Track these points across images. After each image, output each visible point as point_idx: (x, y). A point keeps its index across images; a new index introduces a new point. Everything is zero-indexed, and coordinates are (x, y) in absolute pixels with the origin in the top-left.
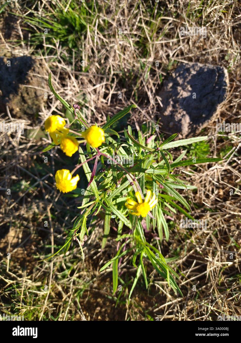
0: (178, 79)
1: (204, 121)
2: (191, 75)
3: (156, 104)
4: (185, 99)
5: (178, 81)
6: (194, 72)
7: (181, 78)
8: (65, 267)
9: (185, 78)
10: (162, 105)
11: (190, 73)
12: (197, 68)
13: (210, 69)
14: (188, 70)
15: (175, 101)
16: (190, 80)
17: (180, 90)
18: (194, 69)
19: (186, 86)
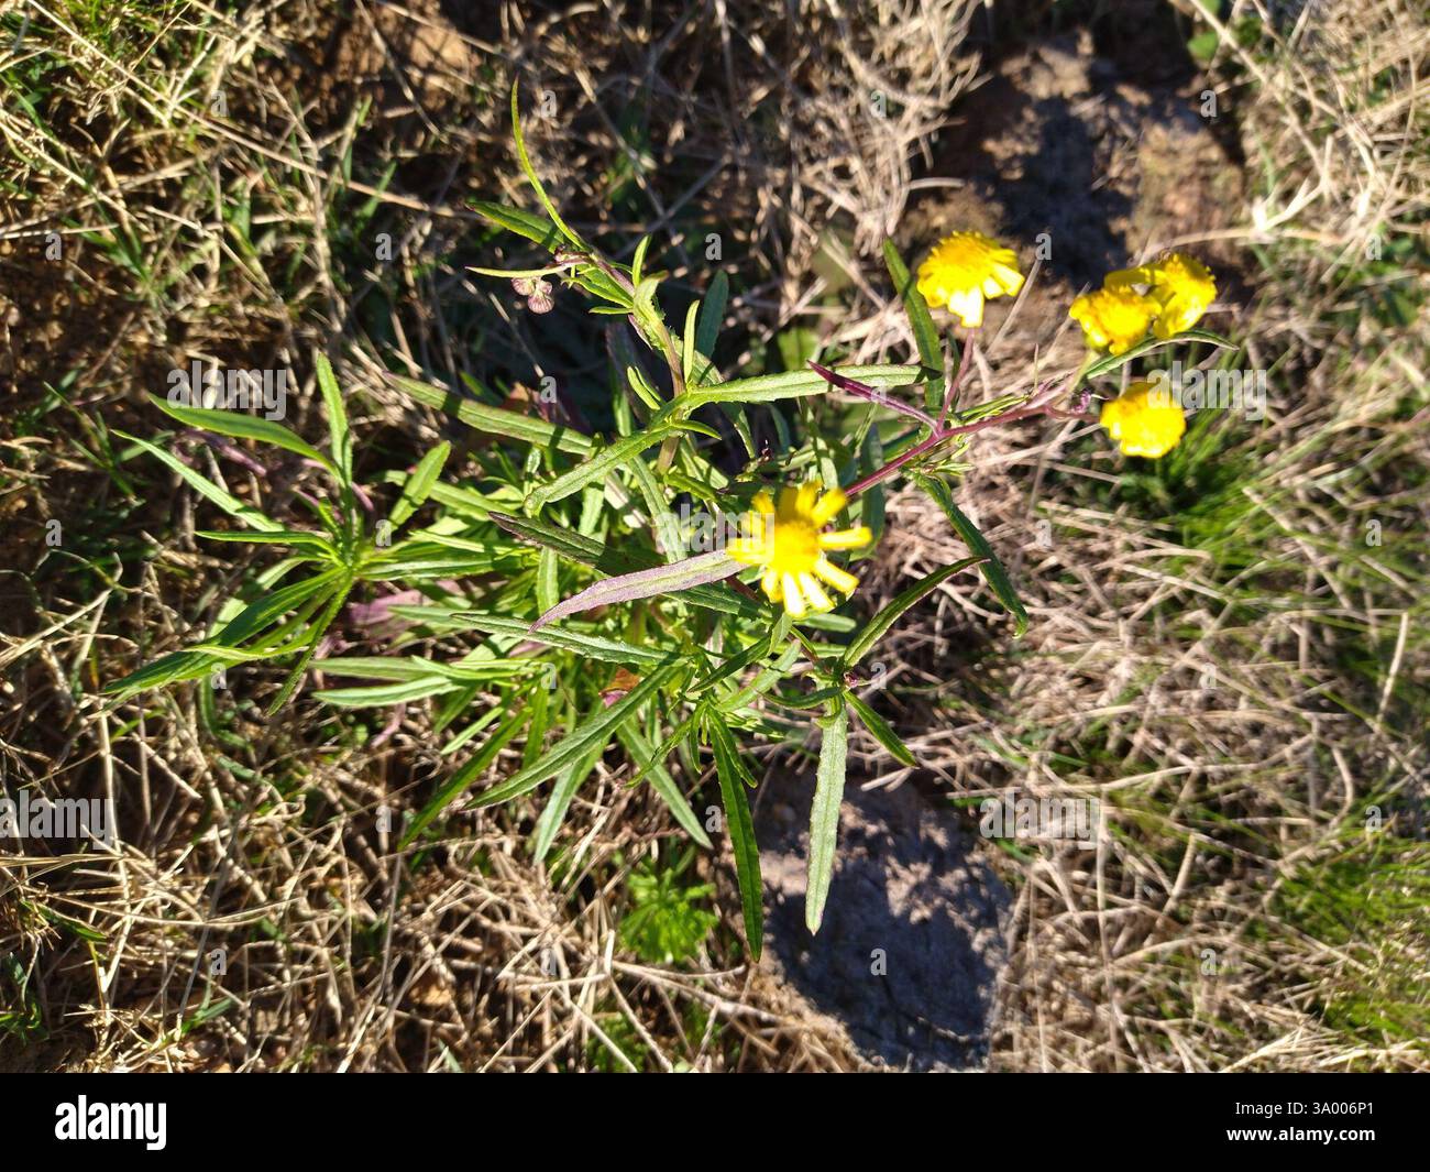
0: (960, 873)
1: (780, 956)
2: (970, 929)
3: (874, 764)
4: (880, 886)
5: (951, 870)
6: (978, 941)
7: (961, 883)
8: (260, 220)
9: (960, 901)
10: (867, 786)
11: (978, 924)
12: (992, 958)
13: (985, 1011)
14: (988, 918)
15: (875, 846)
16: (950, 921)
17: (917, 873)
18: (989, 945)
19: (928, 901)
